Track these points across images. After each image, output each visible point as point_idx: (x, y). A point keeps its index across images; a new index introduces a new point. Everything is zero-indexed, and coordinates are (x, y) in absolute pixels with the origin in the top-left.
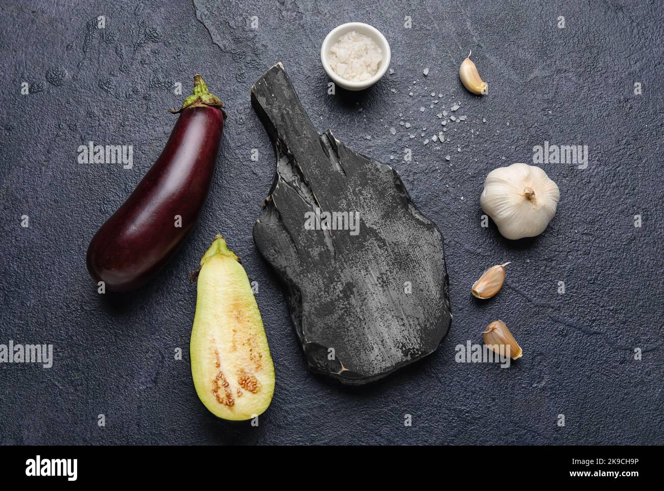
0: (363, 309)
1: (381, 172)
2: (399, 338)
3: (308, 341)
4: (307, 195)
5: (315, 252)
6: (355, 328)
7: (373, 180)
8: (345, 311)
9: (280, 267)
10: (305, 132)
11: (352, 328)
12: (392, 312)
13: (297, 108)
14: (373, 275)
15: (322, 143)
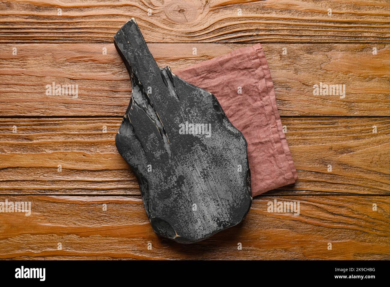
0: (191, 194)
1: (203, 97)
2: (215, 214)
3: (153, 216)
4: (152, 114)
5: (158, 154)
6: (185, 207)
7: (198, 103)
8: (178, 196)
9: (133, 165)
10: (151, 69)
11: (183, 207)
12: (211, 196)
13: (145, 51)
14: (198, 170)
15: (163, 76)
